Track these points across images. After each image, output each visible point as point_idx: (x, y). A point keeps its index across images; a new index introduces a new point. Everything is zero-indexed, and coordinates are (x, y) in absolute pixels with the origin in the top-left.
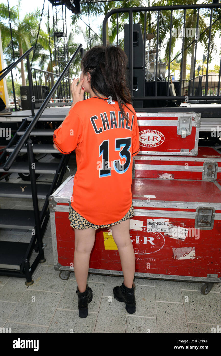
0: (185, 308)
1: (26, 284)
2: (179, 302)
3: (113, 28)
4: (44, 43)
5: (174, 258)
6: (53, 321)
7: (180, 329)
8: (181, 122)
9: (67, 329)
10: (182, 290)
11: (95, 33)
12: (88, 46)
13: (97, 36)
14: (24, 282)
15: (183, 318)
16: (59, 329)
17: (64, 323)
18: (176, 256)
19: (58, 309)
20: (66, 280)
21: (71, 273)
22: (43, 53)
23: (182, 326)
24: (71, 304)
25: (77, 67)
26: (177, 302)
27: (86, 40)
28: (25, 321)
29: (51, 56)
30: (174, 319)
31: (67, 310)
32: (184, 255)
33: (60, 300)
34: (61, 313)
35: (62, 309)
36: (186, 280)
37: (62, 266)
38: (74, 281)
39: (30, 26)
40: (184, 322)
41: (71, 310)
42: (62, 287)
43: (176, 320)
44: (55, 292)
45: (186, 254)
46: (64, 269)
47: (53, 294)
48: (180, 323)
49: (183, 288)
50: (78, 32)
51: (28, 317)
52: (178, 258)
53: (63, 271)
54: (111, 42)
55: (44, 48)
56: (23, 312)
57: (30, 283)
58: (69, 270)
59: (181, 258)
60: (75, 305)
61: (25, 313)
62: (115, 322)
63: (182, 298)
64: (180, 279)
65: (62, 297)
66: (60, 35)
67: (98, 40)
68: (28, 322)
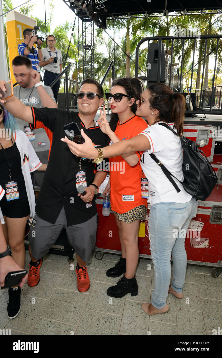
0: (198, 287)
1: (68, 261)
2: (193, 282)
3: (133, 40)
4: (71, 53)
5: (191, 246)
6: (92, 290)
7: (194, 302)
8: (200, 134)
9: (104, 296)
10: (196, 273)
11: (117, 44)
12: (109, 56)
13: (119, 46)
14: (67, 259)
15: (197, 294)
16: (98, 296)
17: (101, 292)
18: (193, 244)
19: (96, 281)
20: (100, 259)
21: (106, 254)
22: (69, 62)
23: (196, 300)
24: (105, 278)
25: (99, 74)
26: (191, 282)
27: (109, 50)
28: (70, 288)
29: (76, 64)
30: (189, 294)
31: (103, 282)
32: (199, 244)
33: (96, 274)
34: (98, 284)
35: (99, 282)
36: (200, 264)
37: (98, 248)
38: (106, 261)
39: (59, 37)
40: (197, 297)
41: (106, 283)
42: (98, 265)
43: (191, 295)
44: (92, 269)
45: (201, 244)
46: (99, 251)
47: (91, 270)
48: (194, 298)
49: (197, 271)
50: (101, 43)
51: (72, 285)
52: (194, 246)
53: (98, 253)
54: (132, 52)
55: (71, 57)
56: (68, 282)
57: (72, 261)
58: (104, 252)
59: (197, 247)
60: (109, 280)
61: (70, 283)
62: (141, 294)
63: (195, 279)
64: (195, 264)
65: (98, 273)
66: (88, 48)
67: (119, 50)
68: (73, 289)
